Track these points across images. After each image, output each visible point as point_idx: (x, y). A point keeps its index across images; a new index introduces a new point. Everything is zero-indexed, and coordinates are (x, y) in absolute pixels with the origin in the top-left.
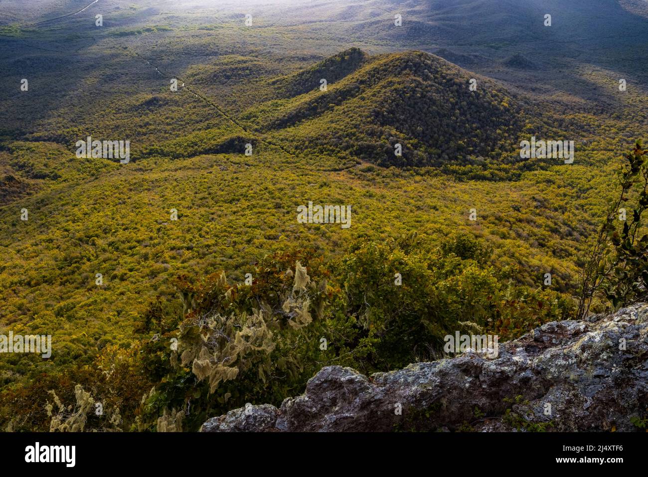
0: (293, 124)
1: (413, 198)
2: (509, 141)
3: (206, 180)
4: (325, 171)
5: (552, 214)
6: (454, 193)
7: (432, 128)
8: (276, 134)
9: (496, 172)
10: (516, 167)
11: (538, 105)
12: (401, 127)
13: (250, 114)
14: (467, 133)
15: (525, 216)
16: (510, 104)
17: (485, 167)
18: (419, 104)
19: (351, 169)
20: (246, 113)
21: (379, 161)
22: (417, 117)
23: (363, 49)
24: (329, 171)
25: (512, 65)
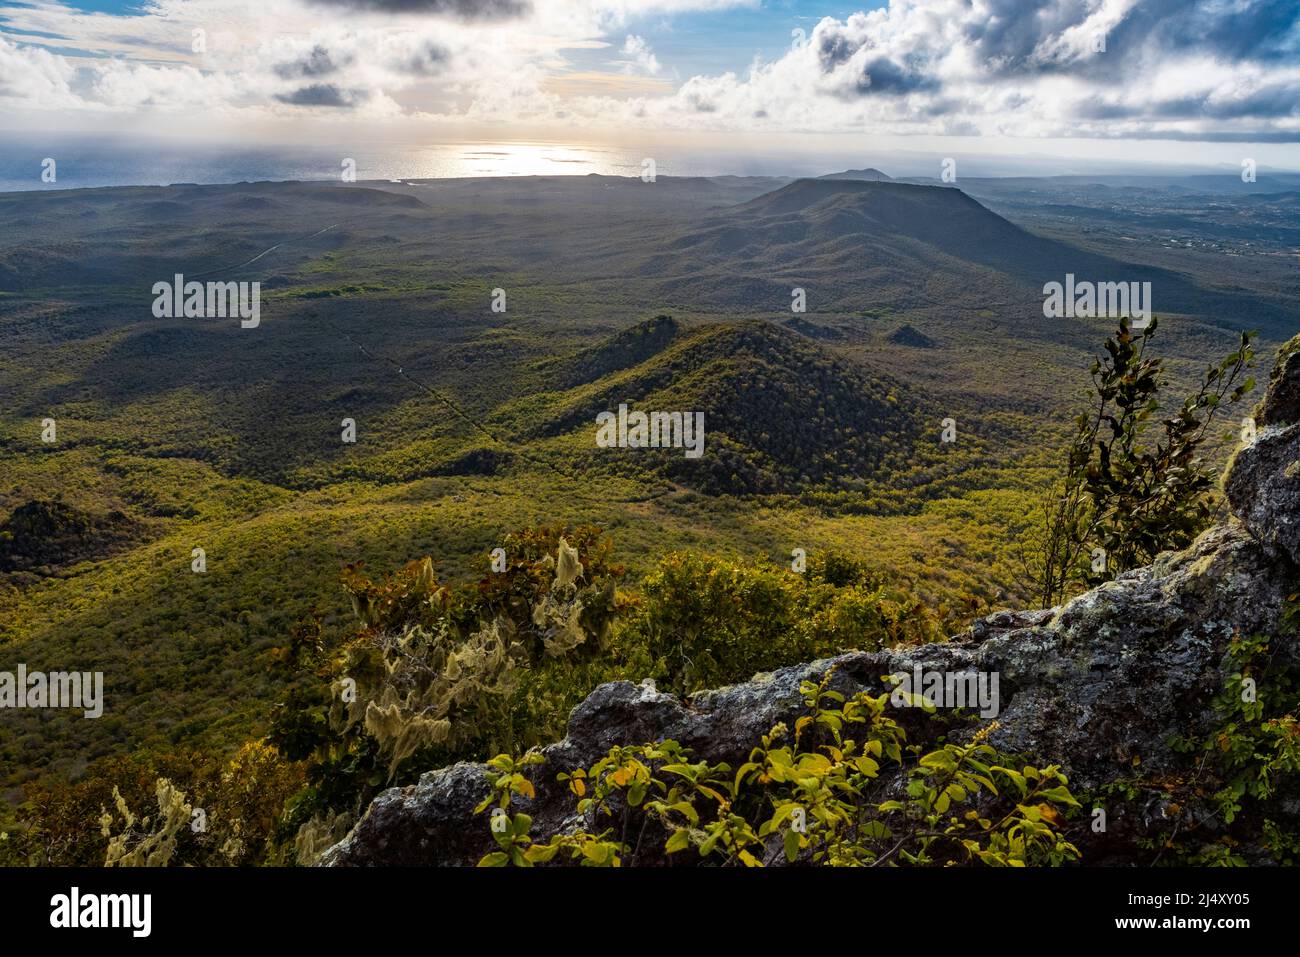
0: (570, 430)
1: (757, 544)
2: (900, 454)
3: (431, 517)
4: (619, 501)
5: (974, 566)
6: (821, 534)
7: (783, 435)
8: (543, 445)
9: (884, 501)
10: (914, 493)
11: (941, 400)
12: (737, 433)
13: (504, 414)
14: (838, 442)
15: (931, 570)
16: (899, 398)
17: (867, 494)
18: (763, 398)
19: (659, 498)
20: (496, 413)
21: (704, 486)
22: (761, 418)
23: (677, 318)
24: (626, 501)
25: (899, 341)
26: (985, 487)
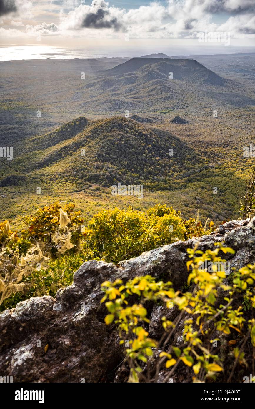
0: (48, 165)
1: (125, 205)
2: (178, 166)
4: (70, 192)
5: (207, 207)
6: (149, 199)
7: (132, 162)
8: (36, 172)
9: (172, 184)
10: (183, 181)
12: (115, 162)
13: (19, 160)
14: (153, 163)
15: (191, 209)
17: (166, 182)
18: (124, 148)
19: (86, 190)
21: (103, 184)
22: (123, 156)
23: (87, 117)
24: (72, 192)
25: (175, 122)
26: (209, 177)
